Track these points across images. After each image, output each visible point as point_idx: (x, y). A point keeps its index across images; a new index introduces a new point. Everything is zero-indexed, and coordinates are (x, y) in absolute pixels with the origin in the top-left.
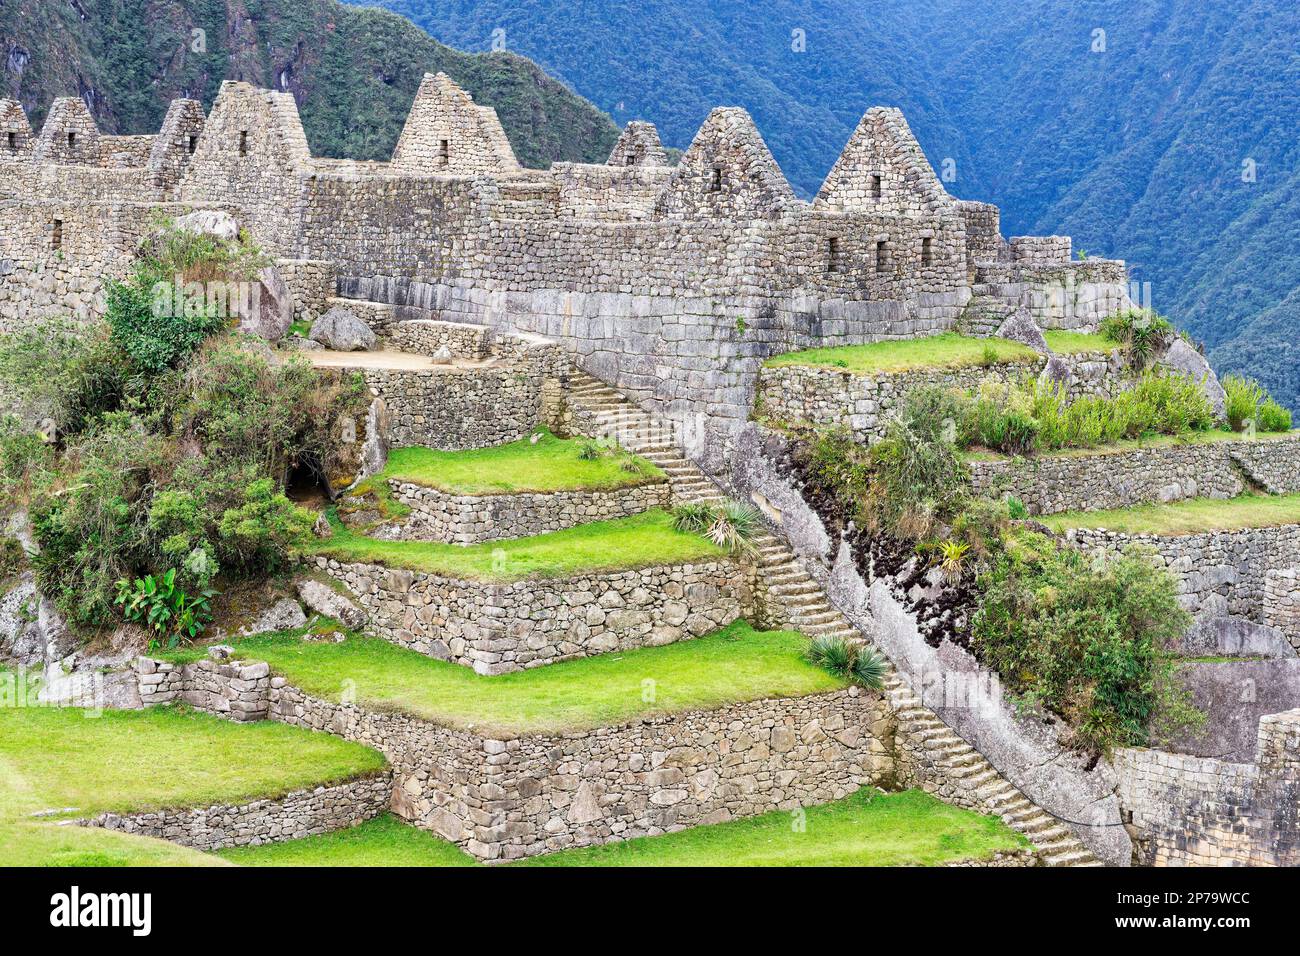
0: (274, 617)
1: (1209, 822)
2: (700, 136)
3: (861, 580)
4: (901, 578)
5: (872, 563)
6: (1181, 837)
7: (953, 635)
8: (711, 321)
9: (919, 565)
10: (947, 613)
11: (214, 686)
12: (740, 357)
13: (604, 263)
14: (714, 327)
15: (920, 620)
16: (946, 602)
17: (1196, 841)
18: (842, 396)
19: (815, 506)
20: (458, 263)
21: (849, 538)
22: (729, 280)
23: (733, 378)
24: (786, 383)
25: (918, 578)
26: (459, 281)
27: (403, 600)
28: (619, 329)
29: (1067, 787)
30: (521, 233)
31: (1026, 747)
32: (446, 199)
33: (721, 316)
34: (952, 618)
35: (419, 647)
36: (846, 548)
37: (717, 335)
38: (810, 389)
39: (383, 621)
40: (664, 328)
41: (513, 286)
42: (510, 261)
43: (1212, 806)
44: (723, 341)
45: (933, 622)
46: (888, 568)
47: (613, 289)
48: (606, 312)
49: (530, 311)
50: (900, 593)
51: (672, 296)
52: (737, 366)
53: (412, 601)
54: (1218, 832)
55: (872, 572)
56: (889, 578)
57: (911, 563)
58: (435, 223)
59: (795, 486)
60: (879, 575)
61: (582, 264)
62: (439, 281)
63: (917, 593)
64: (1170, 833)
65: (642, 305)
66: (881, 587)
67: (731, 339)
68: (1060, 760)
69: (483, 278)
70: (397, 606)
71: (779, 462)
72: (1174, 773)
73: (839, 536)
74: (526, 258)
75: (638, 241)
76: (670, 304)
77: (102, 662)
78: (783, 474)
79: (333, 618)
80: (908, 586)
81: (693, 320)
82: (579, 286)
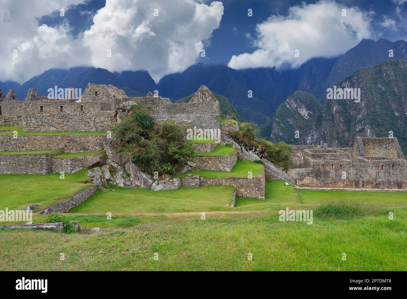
0: (186, 168)
1: (305, 176)
2: (199, 89)
3: (247, 152)
4: (253, 151)
5: (248, 149)
6: (300, 179)
7: (264, 157)
8: (212, 116)
9: (255, 148)
10: (262, 154)
11: (190, 181)
12: (218, 121)
13: (189, 109)
14: (212, 117)
15: (258, 156)
16: (261, 153)
17: (303, 179)
18: (234, 126)
19: (236, 142)
20: (159, 111)
21: (243, 146)
22: (214, 110)
23: (217, 125)
24: (225, 125)
25: (256, 150)
26: (160, 114)
27: (208, 162)
28: (194, 119)
29: (285, 175)
30: (171, 105)
31: (279, 171)
32: (155, 100)
33: (213, 116)
34: (262, 155)
35: (212, 169)
36: (243, 148)
37: (213, 118)
38: (229, 125)
39: (203, 166)
40: (203, 118)
41: (171, 114)
42: (170, 110)
43: (305, 174)
44: (214, 119)
45: (260, 156)
46: (251, 149)
47: (192, 113)
48: (191, 116)
49: (175, 117)
50: (254, 153)
51: (203, 113)
52: (218, 123)
53: (210, 162)
54: (307, 177)
55: (248, 150)
56: (251, 151)
57: (254, 148)
58: (153, 105)
59: (232, 139)
60: (250, 150)
61: (185, 109)
62: (155, 114)
63: (256, 152)
64: (299, 179)
65: (198, 115)
66: (251, 152)
67: (216, 119)
68: (283, 172)
69: (164, 113)
70: (206, 163)
71: (229, 136)
72: (298, 171)
73: (241, 146)
74: (173, 109)
75: (195, 105)
76: (203, 114)
77: (163, 181)
78: (230, 138)
79: (195, 167)
80: (255, 151)
81: (208, 117)
82: (185, 113)
